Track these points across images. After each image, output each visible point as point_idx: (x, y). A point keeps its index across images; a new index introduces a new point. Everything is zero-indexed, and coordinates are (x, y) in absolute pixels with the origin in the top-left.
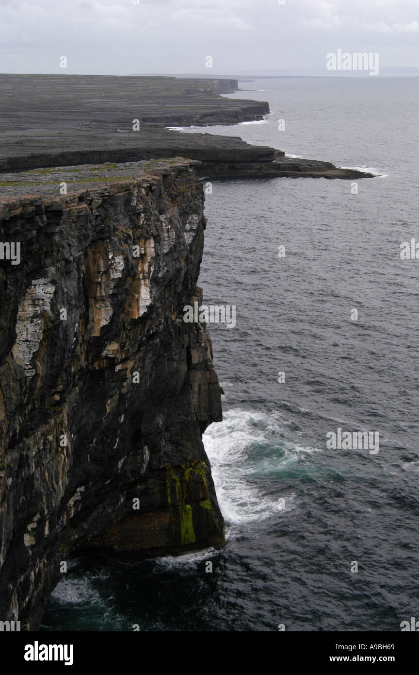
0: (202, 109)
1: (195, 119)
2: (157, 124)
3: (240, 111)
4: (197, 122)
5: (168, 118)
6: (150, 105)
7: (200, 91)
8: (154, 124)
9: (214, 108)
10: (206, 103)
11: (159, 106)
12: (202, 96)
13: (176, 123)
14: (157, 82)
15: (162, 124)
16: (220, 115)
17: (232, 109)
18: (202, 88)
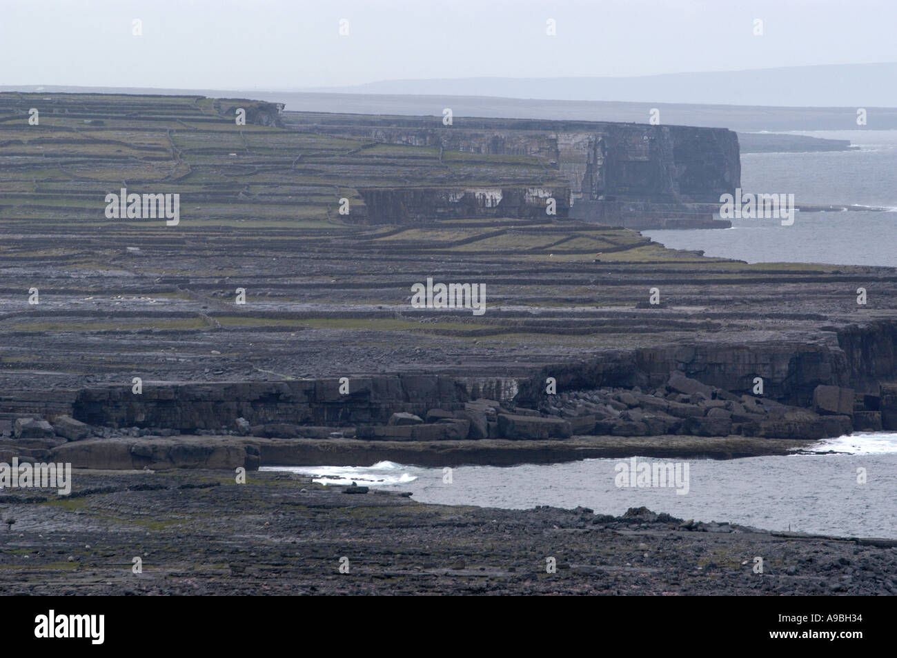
0: (535, 328)
1: (484, 407)
2: (191, 441)
3: (835, 348)
4: (501, 429)
5: (272, 397)
6: (118, 302)
7: (471, 206)
8: (170, 442)
9: (618, 325)
10: (557, 292)
11: (182, 304)
12: (504, 242)
13: (339, 439)
14: (147, 138)
15: (233, 440)
16: (676, 378)
17: (763, 336)
18: (493, 182)
